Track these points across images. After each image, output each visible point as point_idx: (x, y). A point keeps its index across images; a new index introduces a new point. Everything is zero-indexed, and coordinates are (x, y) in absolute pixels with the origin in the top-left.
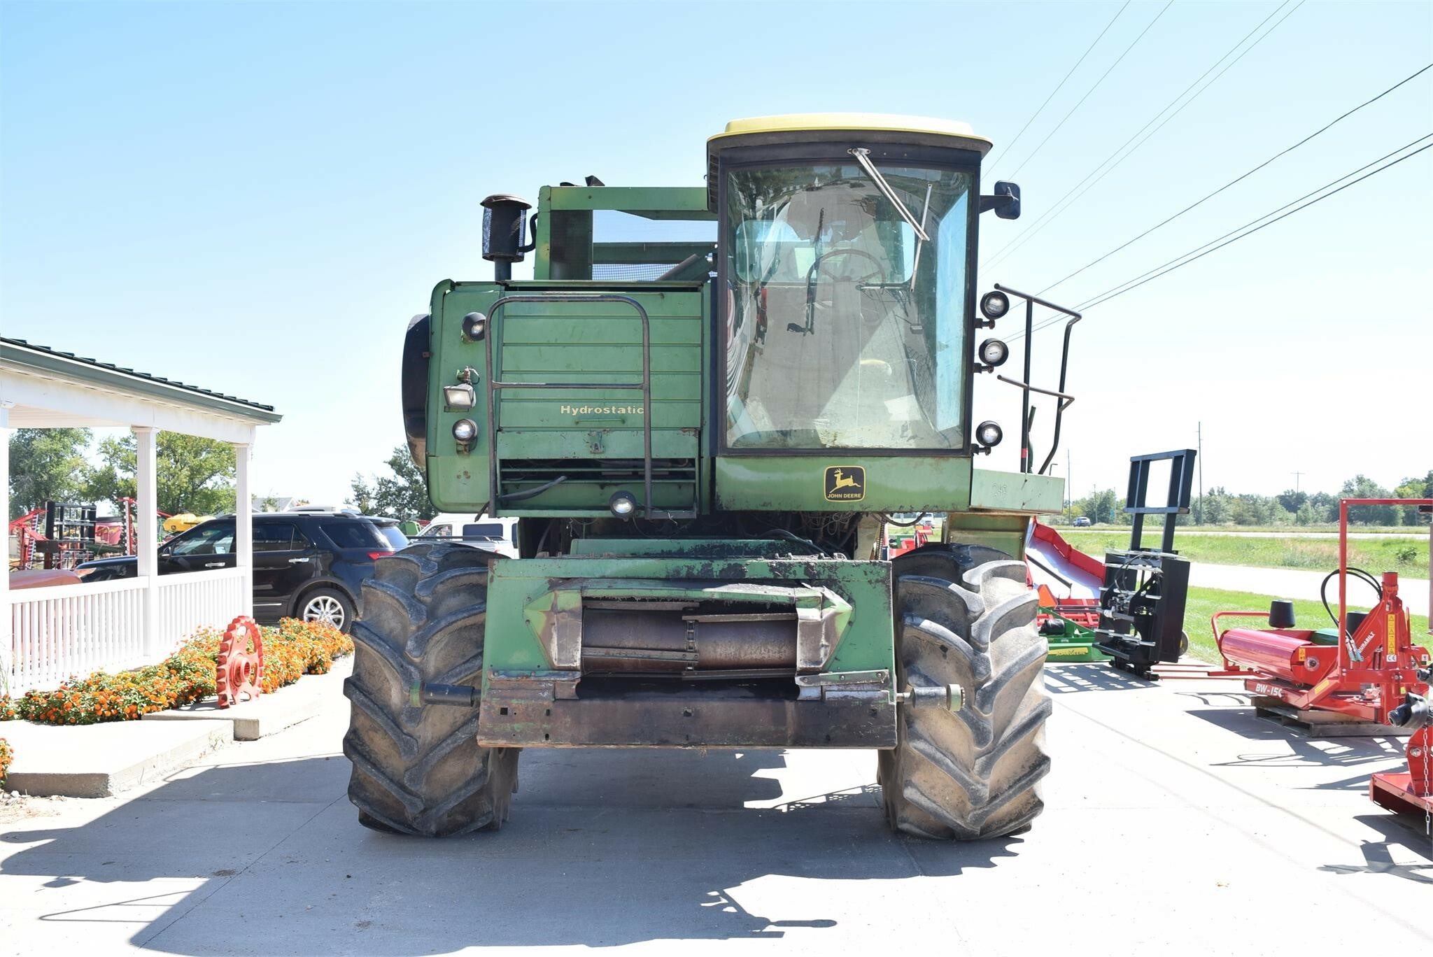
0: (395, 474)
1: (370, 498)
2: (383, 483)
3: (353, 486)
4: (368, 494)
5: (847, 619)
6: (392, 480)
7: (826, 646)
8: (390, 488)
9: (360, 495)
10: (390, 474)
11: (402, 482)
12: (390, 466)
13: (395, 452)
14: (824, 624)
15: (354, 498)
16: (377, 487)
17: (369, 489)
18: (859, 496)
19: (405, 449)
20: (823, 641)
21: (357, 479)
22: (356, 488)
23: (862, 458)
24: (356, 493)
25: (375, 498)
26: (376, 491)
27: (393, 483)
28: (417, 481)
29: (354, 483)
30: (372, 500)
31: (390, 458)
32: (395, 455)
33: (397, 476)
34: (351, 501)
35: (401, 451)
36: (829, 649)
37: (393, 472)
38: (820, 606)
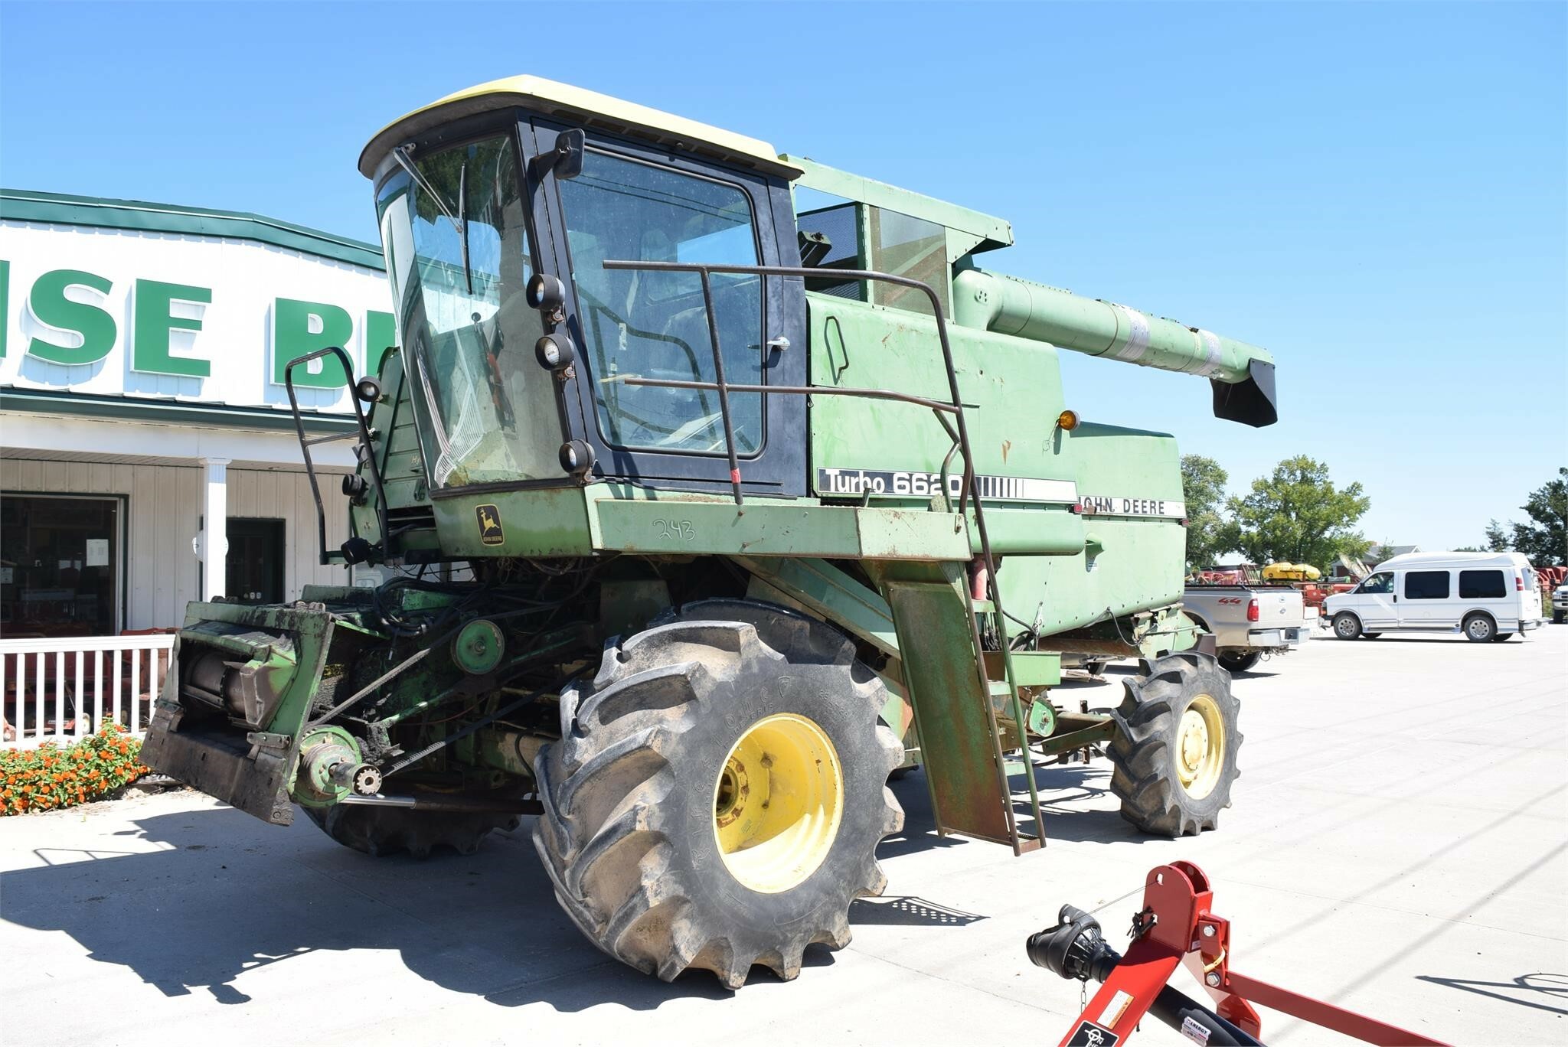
0: (1532, 519)
1: (1508, 545)
2: (1520, 529)
3: (1488, 533)
4: (1504, 540)
5: (289, 675)
6: (1529, 527)
7: (261, 703)
8: (1527, 534)
9: (1495, 542)
10: (1526, 520)
11: (1540, 527)
12: (1527, 512)
13: (1530, 497)
14: (255, 679)
15: (1490, 545)
16: (1515, 534)
17: (1505, 536)
18: (499, 538)
19: (1542, 494)
20: (258, 699)
21: (1491, 526)
22: (1492, 535)
23: (493, 494)
24: (1492, 540)
25: (1513, 545)
26: (1513, 537)
27: (1529, 529)
28: (1558, 527)
29: (1489, 530)
30: (1509, 547)
31: (1527, 504)
32: (1532, 500)
33: (1535, 522)
34: (1486, 548)
35: (1538, 496)
36: (263, 706)
37: (1530, 518)
38: (264, 660)
